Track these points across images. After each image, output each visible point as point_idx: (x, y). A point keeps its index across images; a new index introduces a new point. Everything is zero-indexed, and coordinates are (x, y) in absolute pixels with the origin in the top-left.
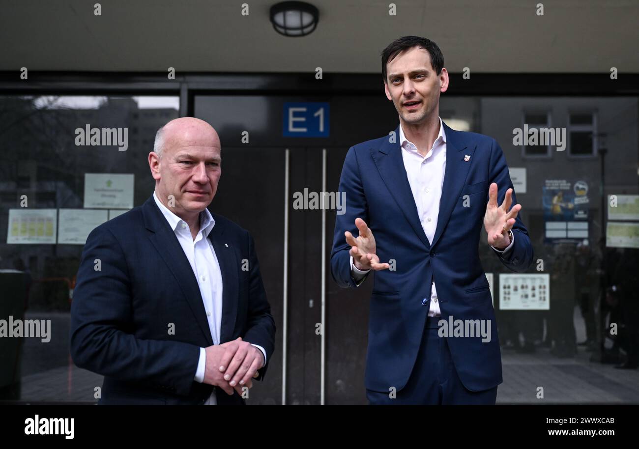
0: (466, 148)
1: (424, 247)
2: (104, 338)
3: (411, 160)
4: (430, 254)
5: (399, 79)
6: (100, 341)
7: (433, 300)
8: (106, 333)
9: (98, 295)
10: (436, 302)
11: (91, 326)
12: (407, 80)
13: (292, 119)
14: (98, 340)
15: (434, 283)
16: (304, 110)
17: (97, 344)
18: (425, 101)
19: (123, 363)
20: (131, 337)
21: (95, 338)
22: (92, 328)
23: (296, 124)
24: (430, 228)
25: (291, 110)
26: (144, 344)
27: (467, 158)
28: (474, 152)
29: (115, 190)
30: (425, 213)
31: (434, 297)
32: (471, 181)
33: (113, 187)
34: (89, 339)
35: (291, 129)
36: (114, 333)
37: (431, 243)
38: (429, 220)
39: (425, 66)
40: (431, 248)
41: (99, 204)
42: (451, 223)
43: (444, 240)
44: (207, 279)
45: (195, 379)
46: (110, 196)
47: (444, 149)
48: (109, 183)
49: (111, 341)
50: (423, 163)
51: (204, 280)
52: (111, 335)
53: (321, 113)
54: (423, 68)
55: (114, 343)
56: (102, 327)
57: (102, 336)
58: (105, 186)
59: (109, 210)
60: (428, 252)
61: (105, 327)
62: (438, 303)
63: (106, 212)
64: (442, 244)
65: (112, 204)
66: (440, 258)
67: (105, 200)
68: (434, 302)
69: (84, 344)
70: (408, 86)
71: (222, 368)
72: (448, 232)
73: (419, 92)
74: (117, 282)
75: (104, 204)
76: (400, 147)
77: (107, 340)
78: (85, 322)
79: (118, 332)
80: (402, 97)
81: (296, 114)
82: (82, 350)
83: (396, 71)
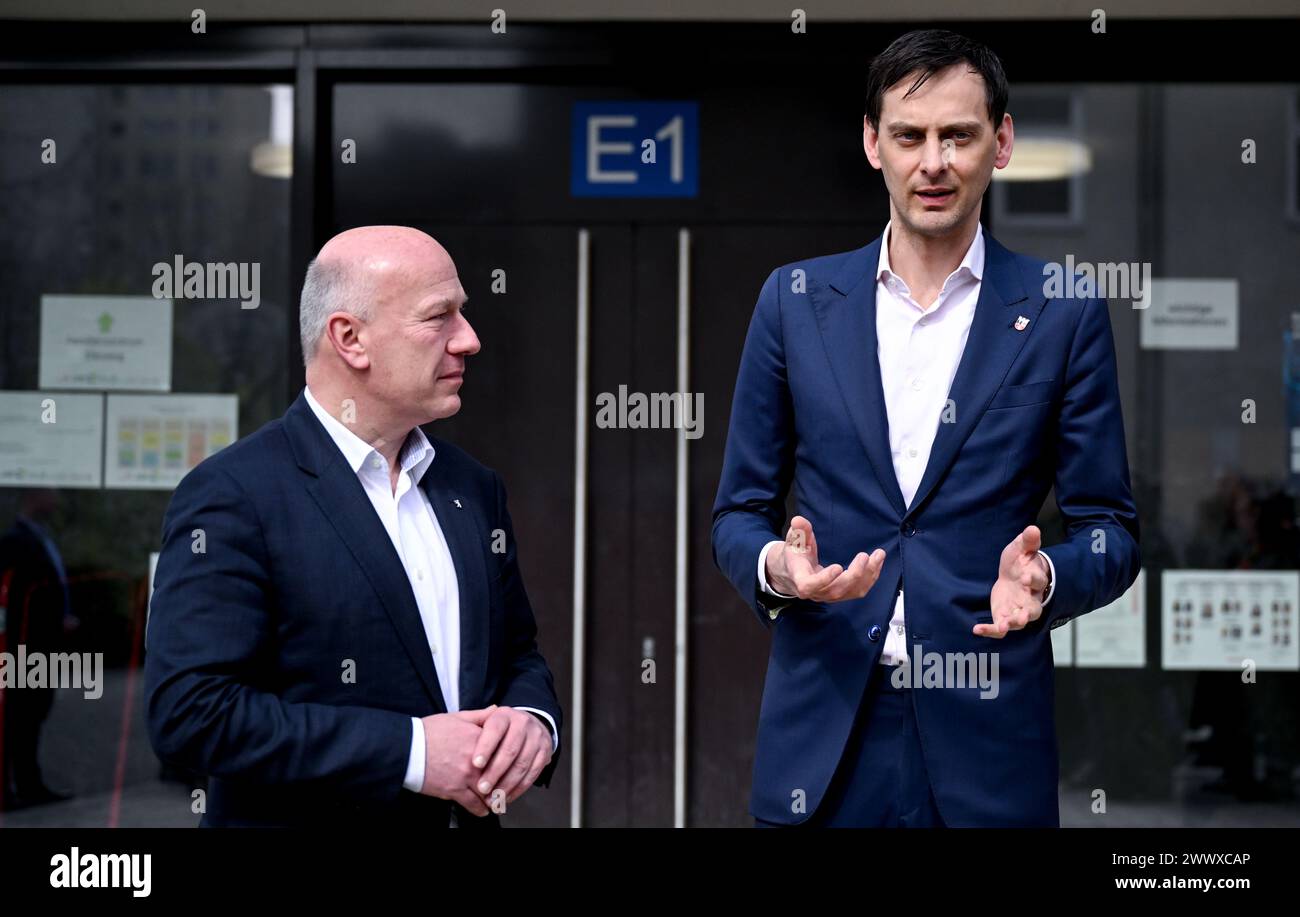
0: (1027, 298)
1: (894, 515)
2: (219, 702)
3: (893, 312)
4: (904, 530)
5: (915, 136)
6: (210, 708)
7: (893, 628)
8: (223, 689)
9: (204, 610)
10: (900, 633)
11: (193, 676)
12: (932, 139)
13: (595, 148)
14: (206, 705)
15: (902, 592)
16: (628, 121)
17: (205, 713)
18: (964, 192)
19: (257, 754)
20: (271, 699)
21: (201, 702)
22: (194, 679)
23: (608, 162)
24: (910, 471)
25: (595, 124)
26: (298, 712)
27: (1022, 323)
28: (1042, 310)
29: (122, 342)
30: (905, 437)
31: (897, 623)
32: (1021, 378)
33: (118, 331)
34: (188, 704)
35: (595, 175)
36: (238, 690)
37: (908, 505)
38: (914, 454)
39: (976, 113)
40: (907, 515)
41: (80, 378)
42: (959, 466)
43: (936, 501)
44: (427, 576)
45: (404, 786)
46: (110, 357)
47: (973, 296)
48: (106, 322)
49: (232, 708)
50: (922, 322)
51: (420, 578)
52: (232, 696)
53: (674, 129)
54: (970, 119)
55: (239, 712)
56: (212, 680)
57: (215, 697)
58: (94, 331)
59: (105, 393)
60: (898, 524)
61: (220, 679)
62: (904, 636)
63: (98, 400)
64: (933, 510)
65: (114, 379)
66: (924, 542)
67: (97, 367)
68: (897, 635)
69: (176, 715)
70: (933, 155)
71: (479, 761)
72: (948, 484)
73: (955, 170)
74: (247, 585)
75: (90, 378)
76: (876, 282)
77: (225, 705)
78: (181, 667)
79: (244, 688)
80: (917, 177)
81: (607, 135)
82: (171, 726)
83: (911, 116)
